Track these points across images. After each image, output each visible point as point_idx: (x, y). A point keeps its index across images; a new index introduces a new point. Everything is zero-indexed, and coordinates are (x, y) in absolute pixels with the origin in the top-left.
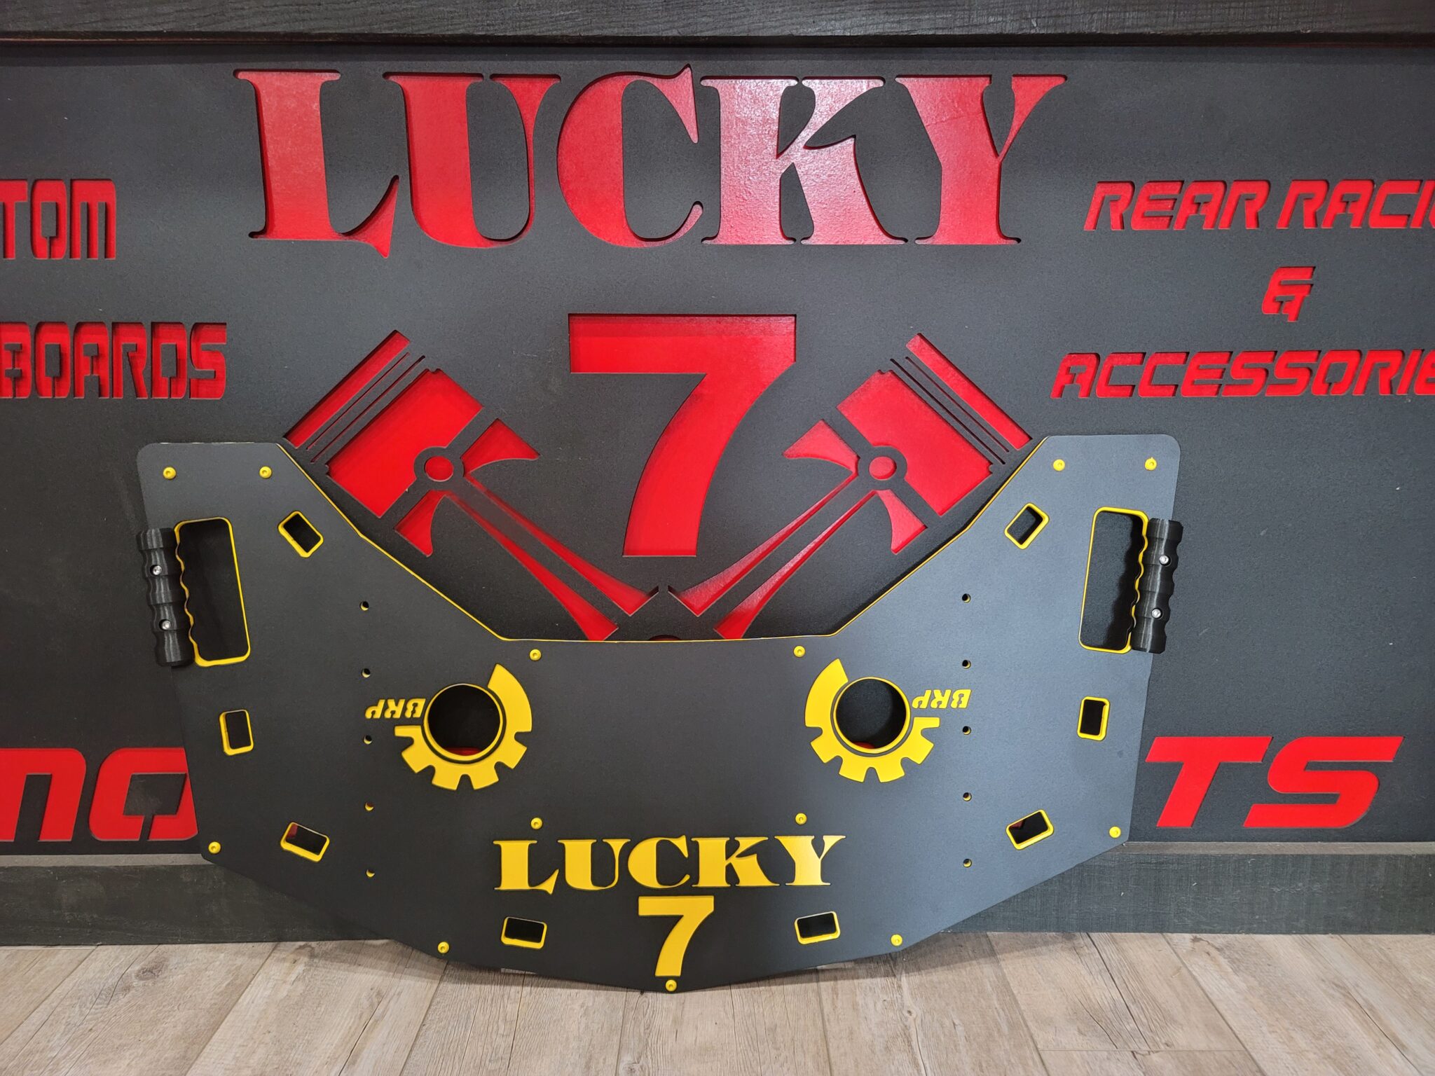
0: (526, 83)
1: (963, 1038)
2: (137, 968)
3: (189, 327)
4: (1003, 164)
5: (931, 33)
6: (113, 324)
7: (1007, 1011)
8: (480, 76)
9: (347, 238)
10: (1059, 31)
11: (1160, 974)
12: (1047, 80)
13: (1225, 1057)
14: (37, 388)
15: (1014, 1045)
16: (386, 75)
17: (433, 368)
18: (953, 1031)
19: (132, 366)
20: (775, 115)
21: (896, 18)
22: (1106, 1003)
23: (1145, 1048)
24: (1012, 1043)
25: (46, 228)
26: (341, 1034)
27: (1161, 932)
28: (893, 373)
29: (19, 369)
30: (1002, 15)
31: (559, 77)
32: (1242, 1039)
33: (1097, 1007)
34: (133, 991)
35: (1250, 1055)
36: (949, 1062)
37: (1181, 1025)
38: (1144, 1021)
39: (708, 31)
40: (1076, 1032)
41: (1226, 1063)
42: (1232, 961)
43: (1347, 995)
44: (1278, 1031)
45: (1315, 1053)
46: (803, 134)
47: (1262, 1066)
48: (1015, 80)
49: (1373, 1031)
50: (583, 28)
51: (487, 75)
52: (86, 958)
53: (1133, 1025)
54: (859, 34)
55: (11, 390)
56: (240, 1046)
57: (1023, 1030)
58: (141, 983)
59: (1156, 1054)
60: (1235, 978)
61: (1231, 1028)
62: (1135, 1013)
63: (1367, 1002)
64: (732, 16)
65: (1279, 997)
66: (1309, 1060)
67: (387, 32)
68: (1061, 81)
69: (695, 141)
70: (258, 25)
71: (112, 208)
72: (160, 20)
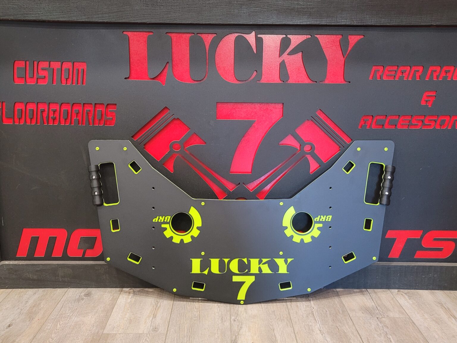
0: (206, 35)
1: (329, 314)
2: (83, 294)
3: (106, 105)
4: (346, 60)
5: (326, 24)
6: (84, 104)
7: (341, 308)
8: (194, 33)
9: (153, 80)
10: (362, 24)
11: (387, 299)
12: (359, 36)
13: (404, 319)
14: (60, 122)
16: (166, 33)
17: (176, 118)
18: (326, 312)
19: (88, 116)
20: (279, 45)
22: (371, 306)
23: (381, 317)
24: (343, 315)
25: (65, 75)
26: (149, 311)
27: (388, 289)
28: (312, 120)
29: (55, 116)
30: (346, 20)
31: (217, 34)
32: (409, 315)
33: (368, 307)
34: (84, 300)
35: (411, 319)
36: (325, 320)
37: (392, 311)
38: (381, 310)
39: (261, 22)
40: (361, 313)
41: (404, 320)
42: (409, 296)
43: (442, 305)
44: (420, 313)
45: (430, 319)
46: (287, 51)
47: (414, 322)
48: (349, 36)
49: (448, 314)
50: (225, 21)
51: (196, 33)
52: (67, 291)
53: (378, 311)
54: (305, 24)
55: (52, 122)
56: (121, 313)
57: (346, 312)
58: (86, 298)
59: (384, 318)
60: (409, 301)
61: (406, 312)
62: (378, 308)
63: (448, 307)
64: (268, 19)
65: (421, 306)
66: (428, 320)
67: (169, 22)
68: (363, 37)
69: (255, 53)
70: (132, 20)
71: (85, 70)
72: (104, 18)
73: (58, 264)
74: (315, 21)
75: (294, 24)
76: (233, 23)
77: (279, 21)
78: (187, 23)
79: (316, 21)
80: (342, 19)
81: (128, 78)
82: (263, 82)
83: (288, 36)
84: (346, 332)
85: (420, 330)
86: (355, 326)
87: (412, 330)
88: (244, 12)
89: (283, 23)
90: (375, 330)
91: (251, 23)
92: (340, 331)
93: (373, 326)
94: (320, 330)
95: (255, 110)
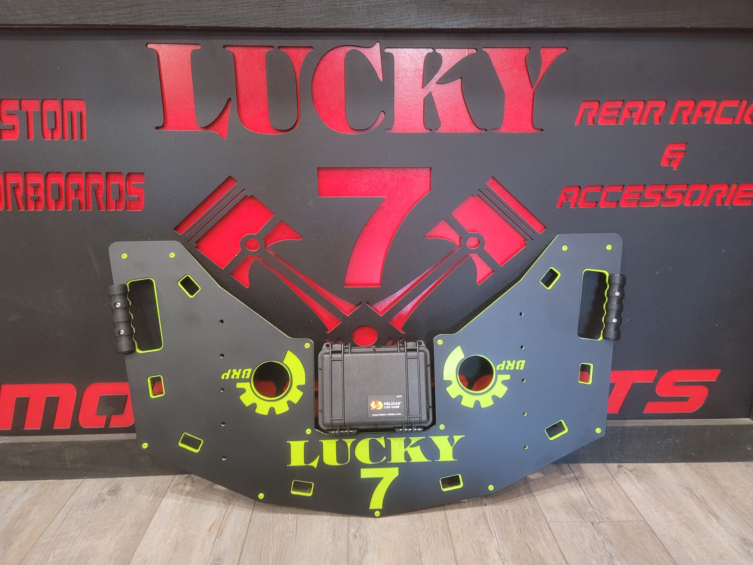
0: (296, 50)
1: (512, 517)
2: (106, 490)
3: (125, 175)
4: (535, 92)
5: (502, 27)
6: (86, 173)
7: (532, 503)
8: (273, 47)
9: (206, 130)
10: (565, 26)
12: (558, 50)
13: (635, 524)
14: (47, 206)
15: (536, 520)
16: (224, 47)
17: (249, 195)
18: (507, 514)
19: (96, 194)
20: (421, 66)
21: (484, 20)
22: (578, 498)
23: (597, 520)
24: (535, 519)
25: (49, 124)
27: (603, 463)
28: (479, 196)
29: (38, 196)
30: (537, 18)
31: (313, 48)
32: (643, 515)
33: (574, 500)
34: (106, 502)
35: (647, 523)
36: (506, 529)
37: (614, 509)
38: (597, 507)
39: (389, 25)
40: (565, 513)
41: (636, 527)
42: (636, 476)
43: (692, 492)
44: (660, 511)
45: (677, 522)
46: (436, 76)
47: (653, 528)
48: (542, 49)
49: (704, 510)
50: (326, 24)
51: (276, 47)
52: (79, 486)
53: (591, 509)
54: (465, 28)
55: (33, 206)
56: (164, 528)
57: (540, 513)
58: (110, 497)
59: (603, 523)
60: (639, 485)
61: (638, 510)
62: (592, 503)
63: (701, 496)
64: (401, 18)
65: (660, 494)
66: (675, 525)
67: (226, 26)
68: (565, 50)
69: (382, 80)
70: (159, 21)
71: (84, 114)
72: (108, 18)
73: (63, 443)
74: (482, 22)
75: (447, 28)
76: (340, 27)
77: (420, 22)
78: (258, 26)
79: (485, 22)
80: (530, 18)
81: (162, 127)
82: (395, 131)
83: (437, 51)
84: (542, 554)
85: (665, 545)
86: (557, 542)
87: (652, 547)
88: (359, 7)
89: (427, 27)
90: (591, 548)
91: (372, 27)
92: (533, 553)
93: (587, 540)
94: (500, 551)
95: (384, 180)
